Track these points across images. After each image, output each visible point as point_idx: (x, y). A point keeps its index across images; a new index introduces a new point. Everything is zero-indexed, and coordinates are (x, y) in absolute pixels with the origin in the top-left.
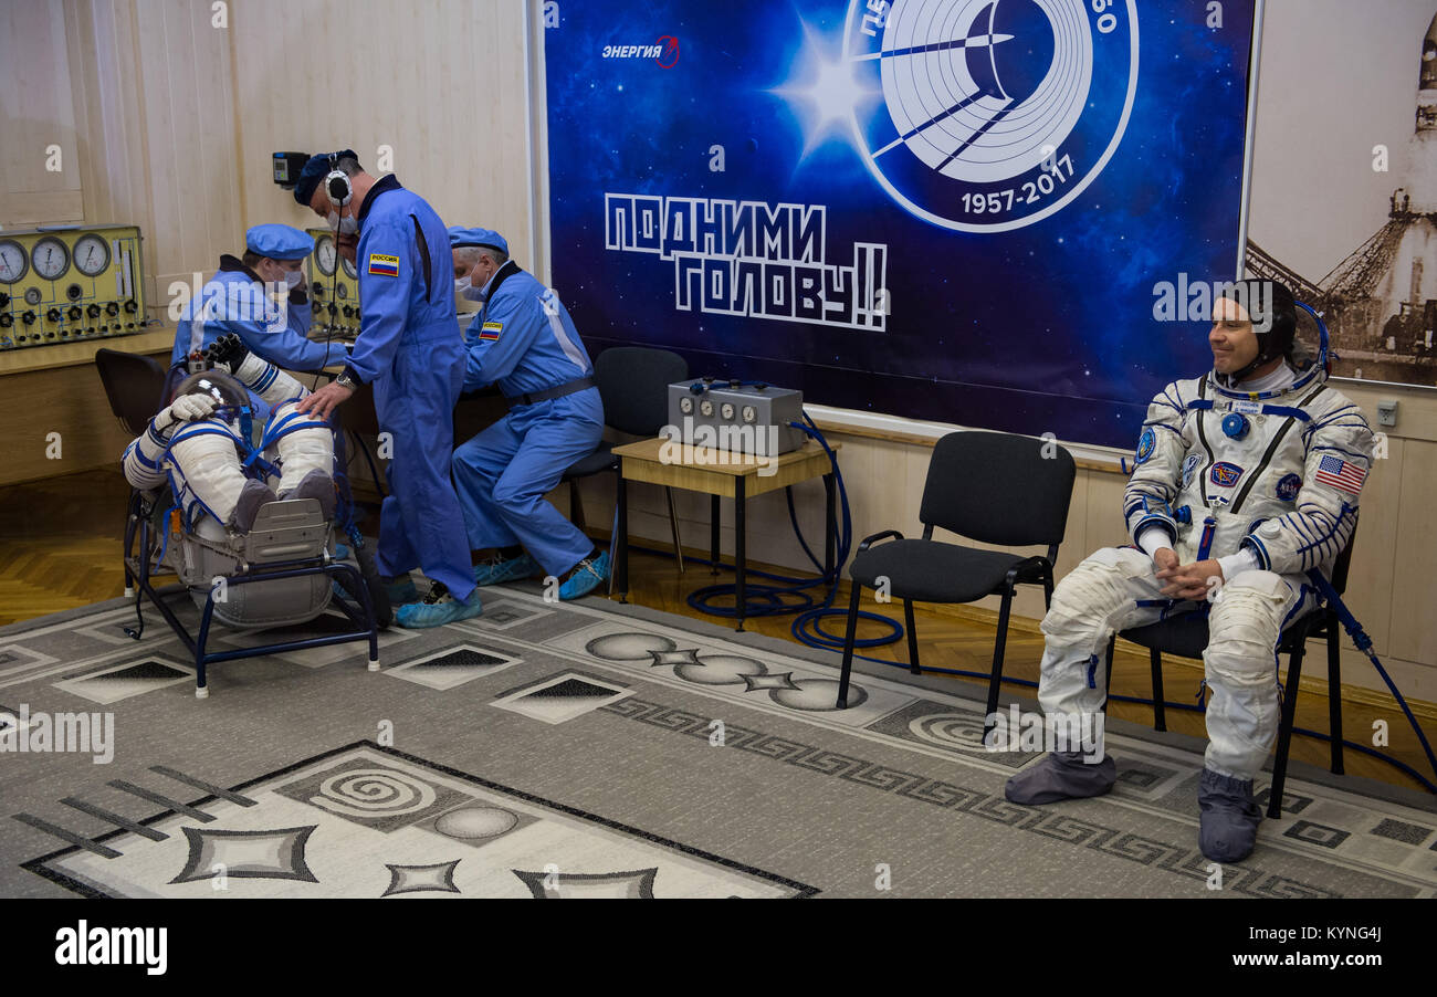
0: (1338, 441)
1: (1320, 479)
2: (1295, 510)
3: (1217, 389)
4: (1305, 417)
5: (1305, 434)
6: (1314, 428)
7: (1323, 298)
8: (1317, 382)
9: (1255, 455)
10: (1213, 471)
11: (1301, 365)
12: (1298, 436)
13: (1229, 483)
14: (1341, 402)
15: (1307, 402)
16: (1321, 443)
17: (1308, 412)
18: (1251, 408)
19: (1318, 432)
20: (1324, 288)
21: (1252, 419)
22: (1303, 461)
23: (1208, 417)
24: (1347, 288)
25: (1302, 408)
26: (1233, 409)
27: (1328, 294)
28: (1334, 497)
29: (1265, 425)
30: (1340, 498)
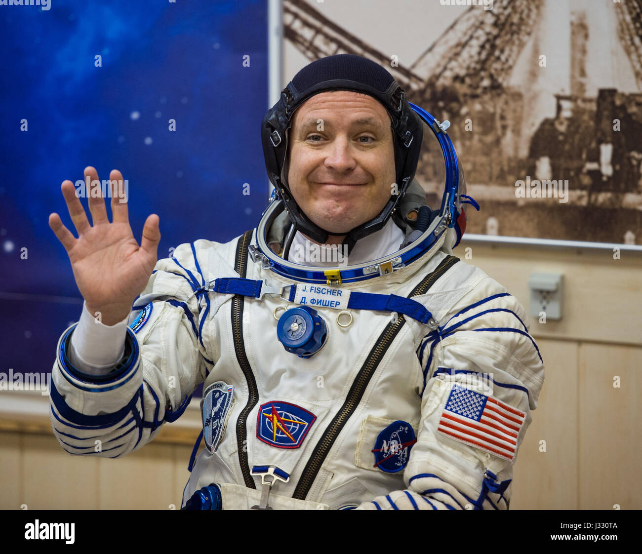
0: (478, 359)
1: (446, 428)
2: (403, 487)
3: (268, 262)
4: (422, 315)
5: (422, 347)
6: (437, 335)
7: (422, 92)
8: (442, 249)
9: (335, 387)
10: (261, 419)
11: (413, 217)
12: (411, 350)
13: (290, 442)
14: (482, 288)
15: (424, 287)
16: (448, 363)
17: (426, 306)
18: (328, 298)
19: (443, 342)
20: (423, 72)
21: (329, 317)
22: (417, 396)
23: (251, 312)
24: (462, 72)
25: (417, 299)
26: (298, 299)
27: (431, 84)
28: (470, 462)
29: (353, 331)
30: (480, 465)
